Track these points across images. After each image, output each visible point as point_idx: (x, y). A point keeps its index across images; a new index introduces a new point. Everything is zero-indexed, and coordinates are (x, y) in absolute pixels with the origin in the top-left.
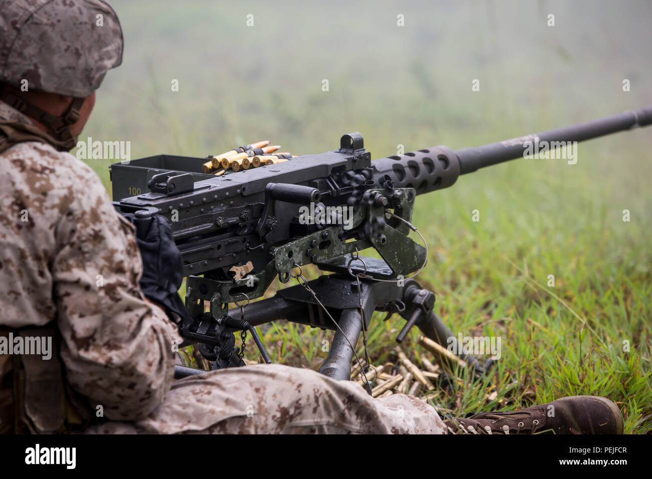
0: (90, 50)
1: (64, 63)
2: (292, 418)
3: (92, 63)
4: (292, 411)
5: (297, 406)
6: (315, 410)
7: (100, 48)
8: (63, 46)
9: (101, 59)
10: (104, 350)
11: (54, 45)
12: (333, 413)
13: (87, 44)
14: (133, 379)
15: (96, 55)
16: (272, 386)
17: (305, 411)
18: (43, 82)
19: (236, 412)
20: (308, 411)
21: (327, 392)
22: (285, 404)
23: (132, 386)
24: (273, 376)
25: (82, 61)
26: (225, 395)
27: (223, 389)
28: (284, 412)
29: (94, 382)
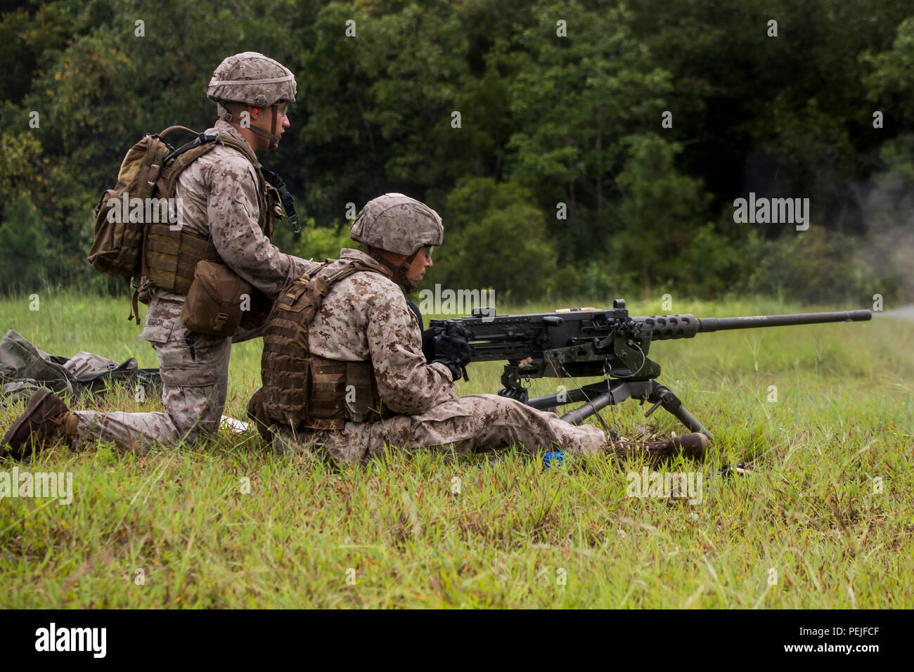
0: (413, 232)
1: (396, 236)
2: (493, 420)
3: (413, 238)
4: (492, 417)
5: (495, 413)
6: (506, 418)
7: (420, 232)
8: (397, 228)
9: (420, 237)
10: (395, 379)
11: (392, 227)
12: (520, 422)
13: (412, 229)
14: (410, 396)
15: (417, 235)
16: (484, 403)
17: (500, 417)
18: (384, 245)
19: (461, 414)
20: (502, 417)
21: (515, 409)
22: (489, 413)
23: (410, 400)
24: (486, 398)
25: (407, 236)
26: (458, 406)
27: (459, 403)
28: (488, 417)
29: (392, 399)
